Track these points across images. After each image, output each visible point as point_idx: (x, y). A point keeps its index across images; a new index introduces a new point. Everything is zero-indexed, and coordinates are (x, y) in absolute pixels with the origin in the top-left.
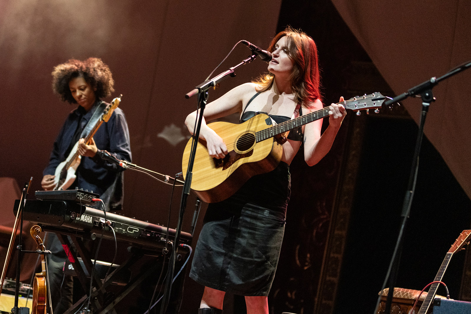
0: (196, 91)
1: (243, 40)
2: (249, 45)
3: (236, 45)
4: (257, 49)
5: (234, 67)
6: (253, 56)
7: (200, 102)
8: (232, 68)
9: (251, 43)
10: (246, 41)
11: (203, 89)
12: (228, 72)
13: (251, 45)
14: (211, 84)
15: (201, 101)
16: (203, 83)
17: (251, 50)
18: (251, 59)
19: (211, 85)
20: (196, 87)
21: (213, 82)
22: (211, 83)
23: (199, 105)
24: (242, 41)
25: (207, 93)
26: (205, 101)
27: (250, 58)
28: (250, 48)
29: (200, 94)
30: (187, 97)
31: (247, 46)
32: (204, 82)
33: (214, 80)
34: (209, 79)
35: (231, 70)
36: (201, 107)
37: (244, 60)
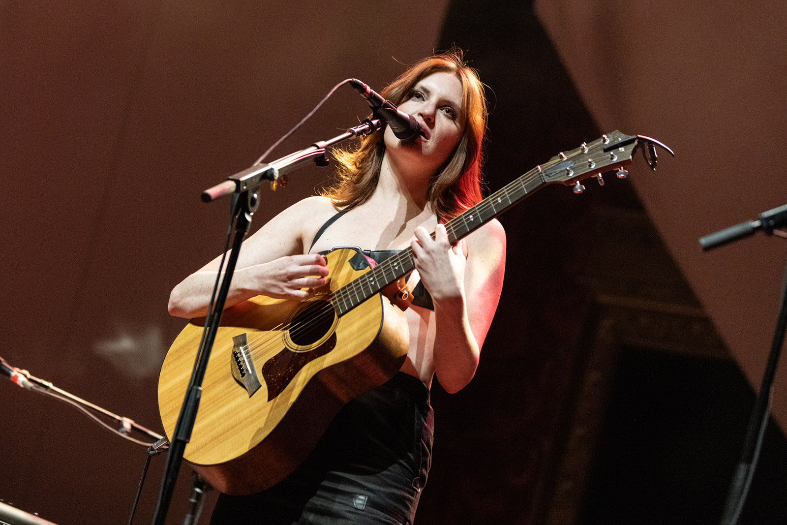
0: (229, 186)
1: (354, 79)
2: (367, 93)
3: (336, 88)
4: (386, 105)
5: (326, 140)
6: (375, 122)
7: (237, 217)
8: (322, 144)
9: (371, 89)
10: (360, 82)
11: (245, 182)
12: (311, 151)
13: (371, 93)
14: (268, 174)
15: (239, 214)
16: (248, 170)
17: (372, 106)
18: (369, 128)
19: (267, 176)
20: (231, 177)
21: (272, 169)
22: (266, 172)
23: (232, 225)
24: (350, 82)
25: (255, 196)
26: (249, 213)
27: (367, 126)
28: (367, 101)
29: (238, 195)
30: (207, 197)
31: (362, 95)
32: (251, 169)
33: (277, 166)
34: (263, 162)
35: (318, 148)
36: (237, 228)
37: (352, 129)
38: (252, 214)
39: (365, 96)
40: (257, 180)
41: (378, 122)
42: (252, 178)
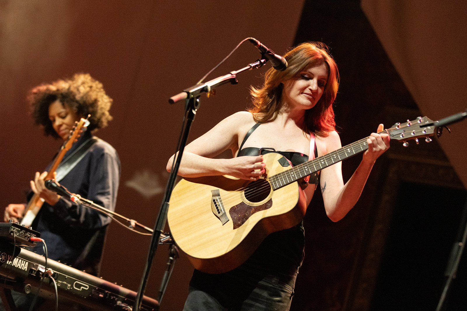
0: (184, 95)
1: (251, 38)
2: (258, 45)
3: (241, 43)
4: (269, 52)
5: (236, 70)
6: (262, 61)
7: (188, 112)
8: (234, 72)
9: (261, 43)
10: (254, 39)
11: (193, 93)
12: (228, 76)
13: (260, 45)
15: (189, 110)
16: (194, 87)
17: (261, 52)
18: (260, 64)
19: (204, 90)
20: (185, 90)
21: (207, 86)
22: (204, 88)
23: (185, 116)
24: (249, 40)
25: (198, 100)
26: (194, 110)
27: (258, 63)
28: (259, 50)
29: (188, 101)
30: (172, 102)
31: (256, 46)
32: (196, 86)
33: (210, 84)
34: (202, 82)
35: (232, 75)
36: (188, 117)
37: (250, 64)
38: (196, 110)
39: (258, 47)
40: (199, 92)
41: (264, 61)
42: (196, 91)
